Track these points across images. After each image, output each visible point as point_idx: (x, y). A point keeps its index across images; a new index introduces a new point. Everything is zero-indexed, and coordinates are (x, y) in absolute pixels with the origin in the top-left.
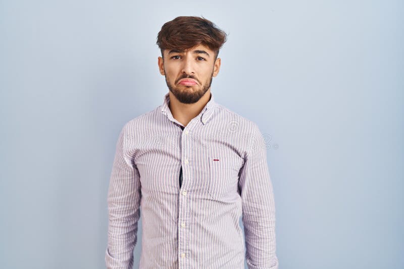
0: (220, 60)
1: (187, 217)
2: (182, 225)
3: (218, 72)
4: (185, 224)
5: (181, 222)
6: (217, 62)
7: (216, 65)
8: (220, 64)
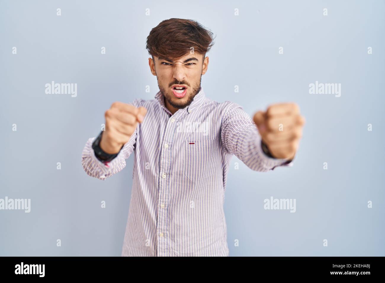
0: (208, 59)
1: (166, 198)
2: (161, 206)
3: (206, 70)
4: (164, 205)
5: (160, 203)
6: (206, 61)
7: (205, 64)
8: (208, 62)
